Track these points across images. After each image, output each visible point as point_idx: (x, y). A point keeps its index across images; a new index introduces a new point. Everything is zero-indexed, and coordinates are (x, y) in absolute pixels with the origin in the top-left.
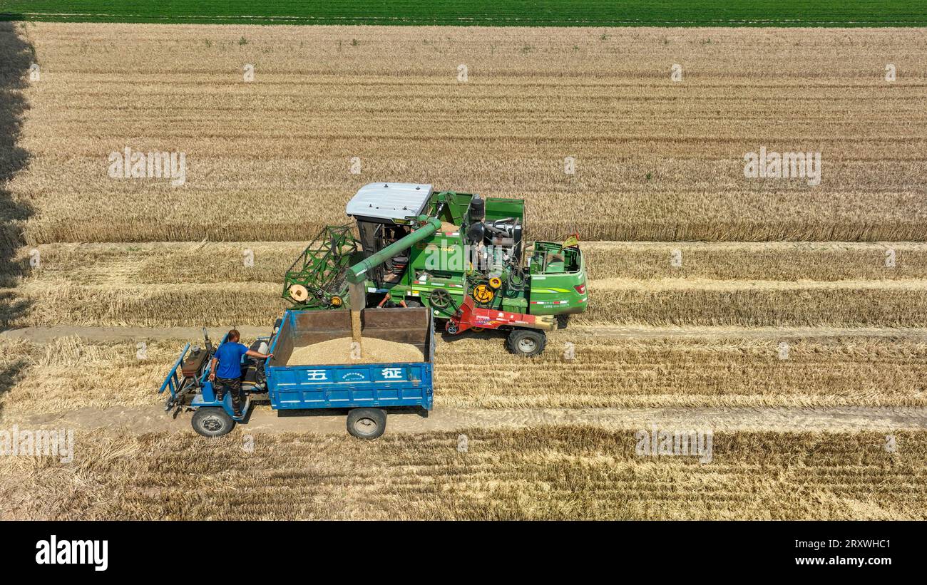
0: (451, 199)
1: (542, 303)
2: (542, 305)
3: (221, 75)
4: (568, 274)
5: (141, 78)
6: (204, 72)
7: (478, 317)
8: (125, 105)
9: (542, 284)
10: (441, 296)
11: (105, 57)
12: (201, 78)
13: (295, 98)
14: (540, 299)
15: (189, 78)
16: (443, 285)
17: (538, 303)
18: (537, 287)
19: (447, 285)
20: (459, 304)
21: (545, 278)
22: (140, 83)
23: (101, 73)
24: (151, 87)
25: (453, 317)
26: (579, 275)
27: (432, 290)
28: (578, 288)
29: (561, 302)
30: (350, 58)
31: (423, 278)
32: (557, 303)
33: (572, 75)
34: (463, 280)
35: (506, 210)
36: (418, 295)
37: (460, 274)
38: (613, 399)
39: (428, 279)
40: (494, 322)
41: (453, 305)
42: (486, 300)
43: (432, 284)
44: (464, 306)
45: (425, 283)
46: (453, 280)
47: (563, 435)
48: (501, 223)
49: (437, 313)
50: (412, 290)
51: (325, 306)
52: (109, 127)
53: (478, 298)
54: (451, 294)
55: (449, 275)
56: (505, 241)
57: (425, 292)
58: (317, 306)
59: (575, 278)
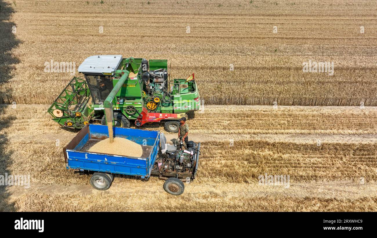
0: (132, 62)
3: (94, 14)
4: (190, 93)
6: (87, 13)
7: (150, 117)
8: (56, 24)
10: (131, 109)
11: (46, 7)
12: (86, 15)
15: (81, 15)
16: (132, 103)
18: (177, 101)
19: (133, 103)
20: (140, 112)
21: (180, 96)
22: (61, 16)
23: (45, 13)
24: (66, 18)
25: (138, 118)
26: (196, 93)
27: (126, 107)
30: (147, 8)
33: (239, 15)
34: (141, 100)
35: (159, 65)
36: (119, 109)
37: (140, 98)
38: (270, 131)
39: (124, 101)
40: (158, 119)
41: (137, 112)
42: (153, 109)
43: (126, 103)
44: (143, 113)
45: (122, 103)
46: (136, 100)
47: (251, 144)
48: (157, 71)
49: (130, 117)
50: (116, 107)
51: (72, 117)
52: (50, 32)
53: (149, 108)
54: (136, 107)
55: (134, 98)
56: (159, 80)
57: (123, 107)
58: (68, 117)
59: (194, 95)
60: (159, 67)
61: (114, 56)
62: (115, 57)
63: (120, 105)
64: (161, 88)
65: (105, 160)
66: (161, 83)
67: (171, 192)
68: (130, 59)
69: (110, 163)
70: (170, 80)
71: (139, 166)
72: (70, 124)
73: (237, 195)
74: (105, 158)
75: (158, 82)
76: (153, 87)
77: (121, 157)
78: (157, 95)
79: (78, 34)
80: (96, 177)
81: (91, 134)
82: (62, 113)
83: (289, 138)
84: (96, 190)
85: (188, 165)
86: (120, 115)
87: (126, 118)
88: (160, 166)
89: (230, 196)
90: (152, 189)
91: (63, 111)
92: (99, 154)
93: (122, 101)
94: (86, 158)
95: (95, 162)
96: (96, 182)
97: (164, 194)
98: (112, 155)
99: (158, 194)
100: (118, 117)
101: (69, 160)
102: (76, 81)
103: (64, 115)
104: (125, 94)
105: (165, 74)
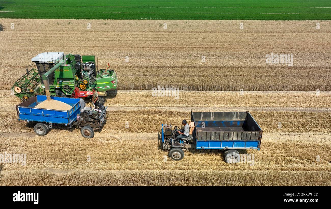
0: (70, 57)
1: (101, 87)
3: (61, 32)
4: (108, 77)
5: (35, 32)
6: (56, 31)
7: (80, 93)
8: (30, 39)
9: (100, 81)
10: (67, 87)
11: (25, 27)
12: (55, 32)
13: (84, 38)
14: (100, 86)
15: (51, 32)
16: (67, 83)
17: (100, 88)
18: (99, 82)
19: (68, 83)
20: (73, 90)
21: (100, 79)
22: (35, 34)
23: (23, 31)
24: (39, 35)
25: (72, 94)
26: (112, 77)
28: (112, 82)
29: (107, 87)
30: (103, 28)
32: (106, 87)
33: (174, 32)
34: (74, 81)
35: (89, 59)
36: (59, 87)
37: (72, 79)
38: (165, 105)
39: (62, 81)
40: (86, 95)
41: (72, 90)
42: (84, 89)
43: (64, 83)
44: (75, 90)
45: (61, 83)
46: (71, 81)
47: (148, 112)
48: (88, 63)
49: (67, 93)
50: (57, 86)
51: (28, 93)
52: (24, 44)
53: (81, 88)
54: (70, 86)
55: (69, 80)
56: (88, 68)
57: (62, 86)
58: (25, 93)
59: (111, 78)
60: (89, 61)
63: (59, 84)
64: (89, 74)
65: (42, 113)
66: (89, 70)
67: (86, 136)
68: (69, 55)
69: (45, 115)
70: (98, 70)
71: (63, 116)
72: (26, 98)
73: (128, 139)
74: (42, 112)
75: (87, 70)
76: (84, 74)
77: (52, 110)
78: (87, 79)
79: (45, 45)
80: (37, 126)
81: (38, 102)
82: (21, 90)
83: (176, 109)
84: (38, 136)
85: (96, 117)
86: (60, 92)
87: (64, 95)
88: (79, 118)
89: (124, 139)
90: (74, 136)
91: (21, 88)
92: (38, 109)
93: (61, 81)
94: (31, 112)
95: (36, 115)
96: (38, 130)
97: (82, 138)
98: (46, 109)
99: (78, 138)
100: (59, 94)
101: (20, 114)
102: (34, 71)
103: (22, 91)
104: (62, 76)
105: (92, 65)
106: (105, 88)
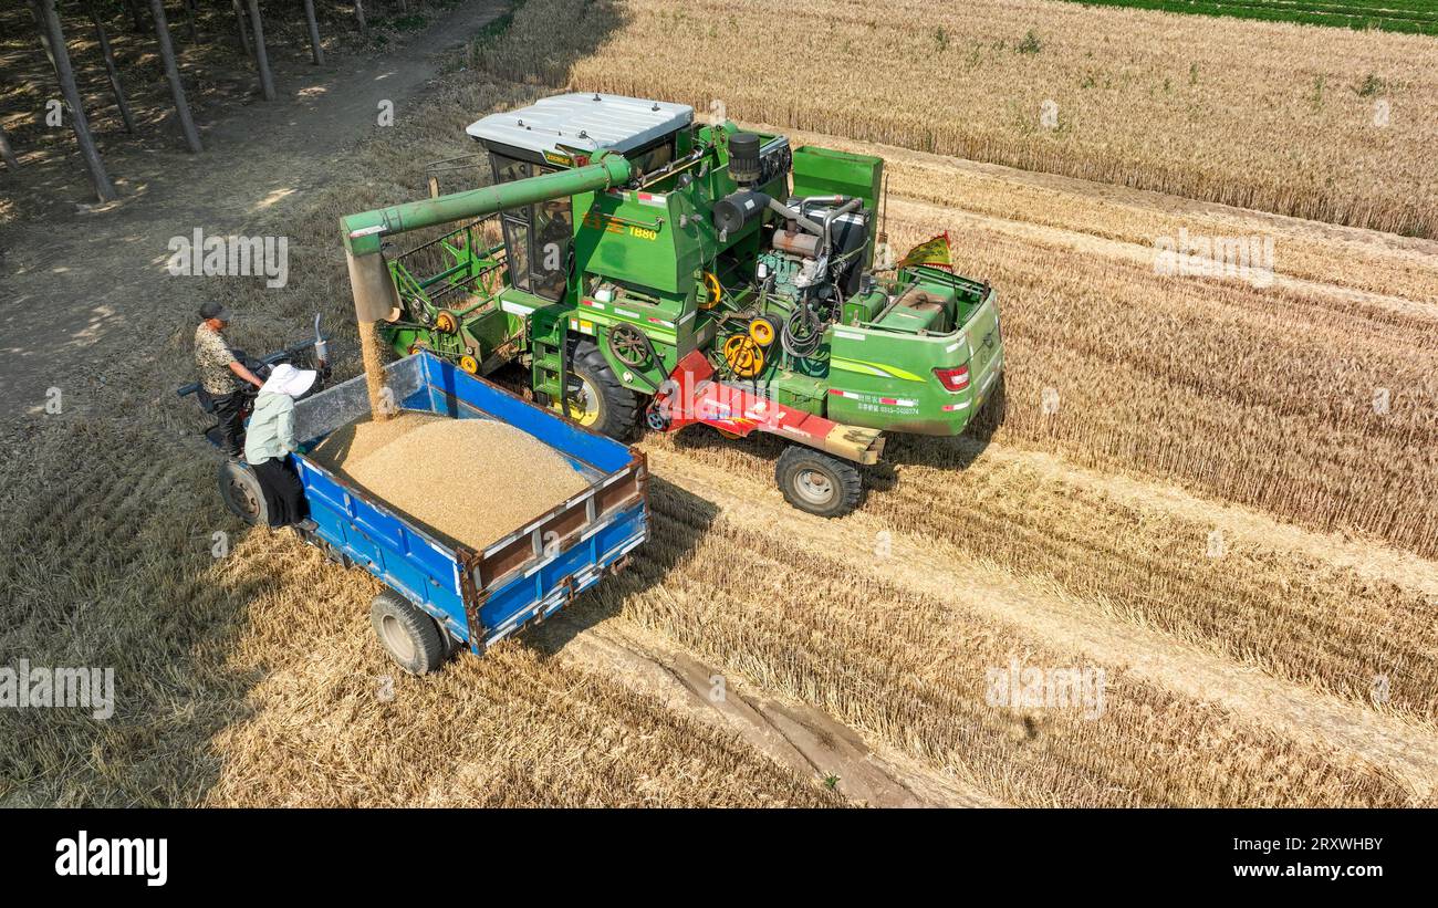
1: (855, 396)
2: (856, 401)
4: (922, 338)
7: (707, 401)
9: (859, 351)
10: (629, 341)
14: (852, 388)
16: (637, 316)
17: (846, 395)
18: (845, 357)
19: (641, 315)
20: (669, 367)
21: (862, 338)
25: (656, 393)
26: (951, 343)
27: (614, 324)
28: (945, 375)
29: (900, 402)
31: (603, 295)
32: (889, 402)
35: (835, 177)
36: (590, 332)
40: (739, 419)
41: (659, 366)
43: (616, 310)
44: (680, 372)
45: (603, 307)
46: (664, 309)
48: (821, 205)
49: (628, 377)
50: (578, 320)
53: (731, 363)
54: (651, 340)
57: (603, 327)
59: (938, 348)
60: (838, 187)
61: (652, 104)
62: (655, 109)
63: (590, 310)
66: (804, 256)
75: (793, 249)
76: (770, 272)
78: (777, 311)
93: (606, 295)
105: (848, 225)
106: (884, 410)
